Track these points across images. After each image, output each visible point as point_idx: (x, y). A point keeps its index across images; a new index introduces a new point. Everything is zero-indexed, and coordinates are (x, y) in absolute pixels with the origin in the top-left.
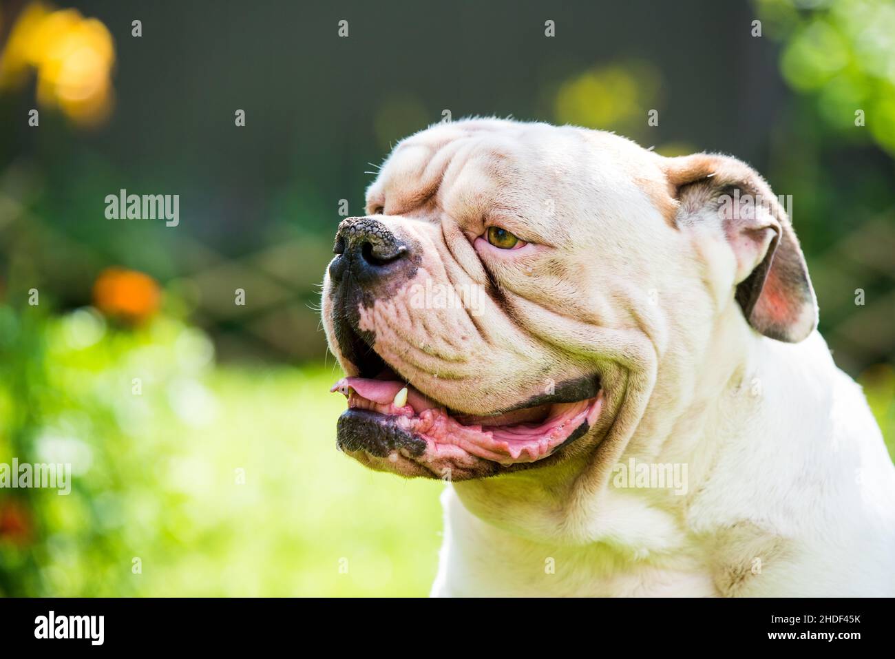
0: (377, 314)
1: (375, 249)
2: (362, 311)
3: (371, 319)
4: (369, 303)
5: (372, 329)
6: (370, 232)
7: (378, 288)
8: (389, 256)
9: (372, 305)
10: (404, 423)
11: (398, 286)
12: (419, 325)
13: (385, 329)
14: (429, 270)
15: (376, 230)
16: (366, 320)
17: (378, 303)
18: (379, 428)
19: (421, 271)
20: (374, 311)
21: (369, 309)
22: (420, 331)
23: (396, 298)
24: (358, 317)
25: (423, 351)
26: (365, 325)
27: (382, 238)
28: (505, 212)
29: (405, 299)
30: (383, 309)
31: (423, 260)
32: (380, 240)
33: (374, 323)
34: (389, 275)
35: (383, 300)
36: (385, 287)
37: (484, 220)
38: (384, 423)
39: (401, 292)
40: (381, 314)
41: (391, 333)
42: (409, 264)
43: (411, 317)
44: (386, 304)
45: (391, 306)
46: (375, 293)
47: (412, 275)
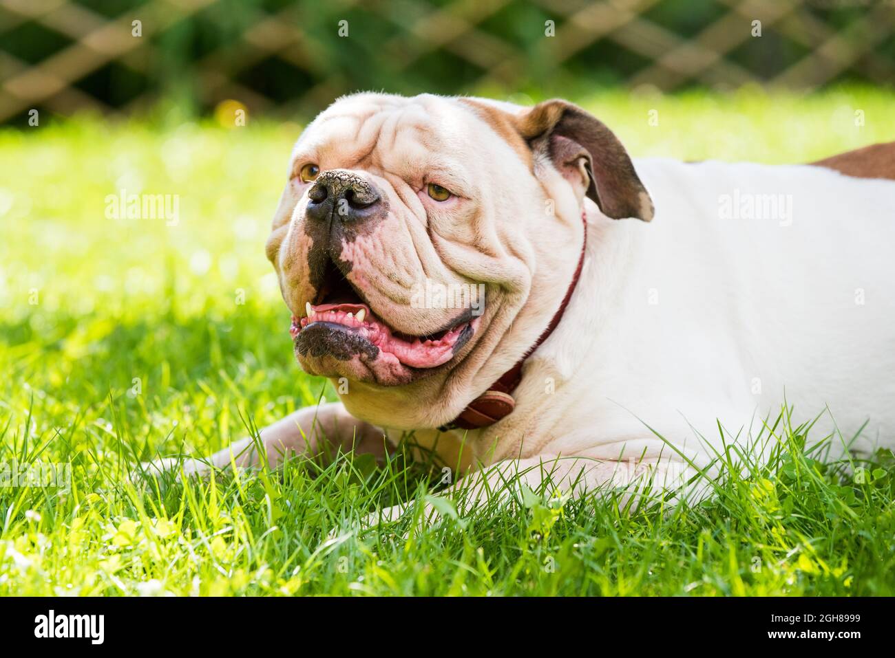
0: (357, 247)
1: (358, 195)
2: (344, 244)
3: (351, 251)
4: (351, 238)
5: (351, 259)
6: (355, 182)
7: (360, 227)
8: (369, 202)
9: (354, 240)
10: (365, 333)
11: (374, 226)
12: (389, 256)
13: (363, 260)
14: (395, 213)
15: (359, 181)
16: (348, 252)
17: (359, 239)
18: (346, 335)
19: (390, 214)
20: (354, 244)
21: (350, 243)
22: (390, 262)
23: (374, 235)
24: (341, 249)
25: (389, 277)
26: (345, 256)
27: (364, 187)
28: (440, 173)
29: (379, 235)
30: (363, 243)
31: (391, 206)
32: (363, 189)
33: (353, 255)
34: (369, 217)
35: (363, 236)
36: (366, 226)
37: (424, 179)
38: (350, 332)
39: (378, 229)
40: (360, 248)
41: (366, 262)
42: (382, 208)
43: (384, 250)
44: (367, 239)
45: (370, 241)
46: (357, 231)
47: (384, 217)
